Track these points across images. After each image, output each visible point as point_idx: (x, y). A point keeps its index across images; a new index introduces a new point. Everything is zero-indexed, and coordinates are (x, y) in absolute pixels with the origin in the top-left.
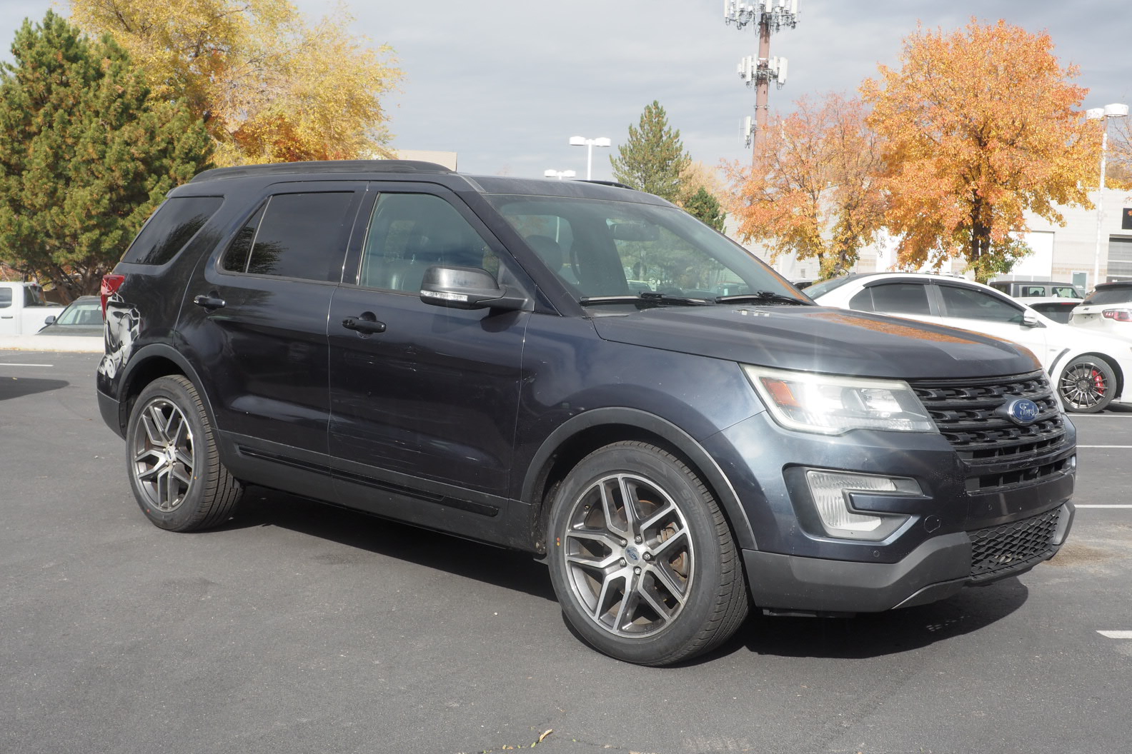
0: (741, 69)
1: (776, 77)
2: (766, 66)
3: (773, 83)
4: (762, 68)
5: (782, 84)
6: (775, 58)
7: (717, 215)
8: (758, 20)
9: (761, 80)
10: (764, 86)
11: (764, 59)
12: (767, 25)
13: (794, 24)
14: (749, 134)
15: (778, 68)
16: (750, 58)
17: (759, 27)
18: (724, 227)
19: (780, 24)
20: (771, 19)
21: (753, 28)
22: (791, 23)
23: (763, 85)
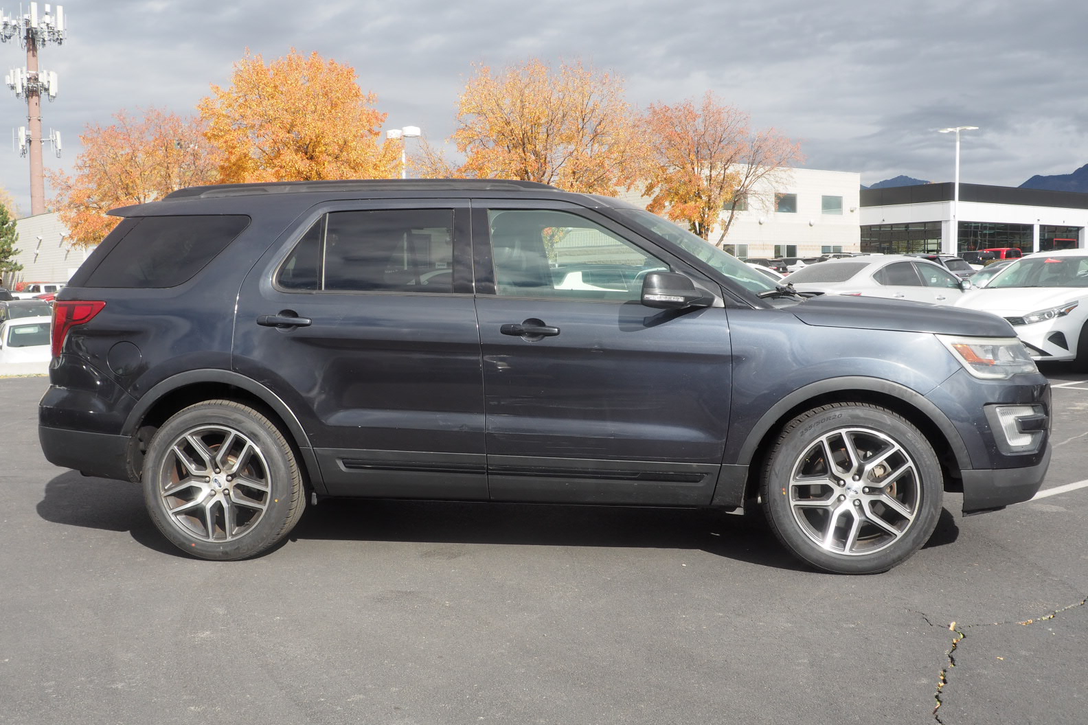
0: (9, 80)
1: (47, 90)
2: (36, 79)
3: (44, 95)
4: (32, 81)
5: (54, 97)
6: (45, 71)
7: (7, 223)
8: (24, 34)
9: (31, 92)
10: (35, 99)
11: (34, 72)
12: (33, 40)
13: (60, 41)
14: (24, 144)
15: (49, 82)
16: (19, 70)
17: (25, 41)
18: (16, 233)
19: (46, 39)
20: (37, 34)
21: (19, 40)
22: (58, 39)
23: (34, 97)
